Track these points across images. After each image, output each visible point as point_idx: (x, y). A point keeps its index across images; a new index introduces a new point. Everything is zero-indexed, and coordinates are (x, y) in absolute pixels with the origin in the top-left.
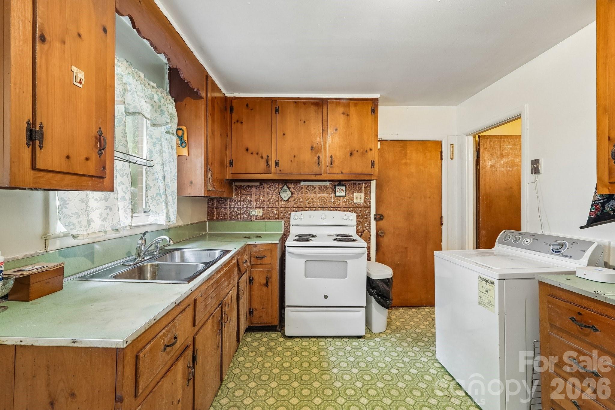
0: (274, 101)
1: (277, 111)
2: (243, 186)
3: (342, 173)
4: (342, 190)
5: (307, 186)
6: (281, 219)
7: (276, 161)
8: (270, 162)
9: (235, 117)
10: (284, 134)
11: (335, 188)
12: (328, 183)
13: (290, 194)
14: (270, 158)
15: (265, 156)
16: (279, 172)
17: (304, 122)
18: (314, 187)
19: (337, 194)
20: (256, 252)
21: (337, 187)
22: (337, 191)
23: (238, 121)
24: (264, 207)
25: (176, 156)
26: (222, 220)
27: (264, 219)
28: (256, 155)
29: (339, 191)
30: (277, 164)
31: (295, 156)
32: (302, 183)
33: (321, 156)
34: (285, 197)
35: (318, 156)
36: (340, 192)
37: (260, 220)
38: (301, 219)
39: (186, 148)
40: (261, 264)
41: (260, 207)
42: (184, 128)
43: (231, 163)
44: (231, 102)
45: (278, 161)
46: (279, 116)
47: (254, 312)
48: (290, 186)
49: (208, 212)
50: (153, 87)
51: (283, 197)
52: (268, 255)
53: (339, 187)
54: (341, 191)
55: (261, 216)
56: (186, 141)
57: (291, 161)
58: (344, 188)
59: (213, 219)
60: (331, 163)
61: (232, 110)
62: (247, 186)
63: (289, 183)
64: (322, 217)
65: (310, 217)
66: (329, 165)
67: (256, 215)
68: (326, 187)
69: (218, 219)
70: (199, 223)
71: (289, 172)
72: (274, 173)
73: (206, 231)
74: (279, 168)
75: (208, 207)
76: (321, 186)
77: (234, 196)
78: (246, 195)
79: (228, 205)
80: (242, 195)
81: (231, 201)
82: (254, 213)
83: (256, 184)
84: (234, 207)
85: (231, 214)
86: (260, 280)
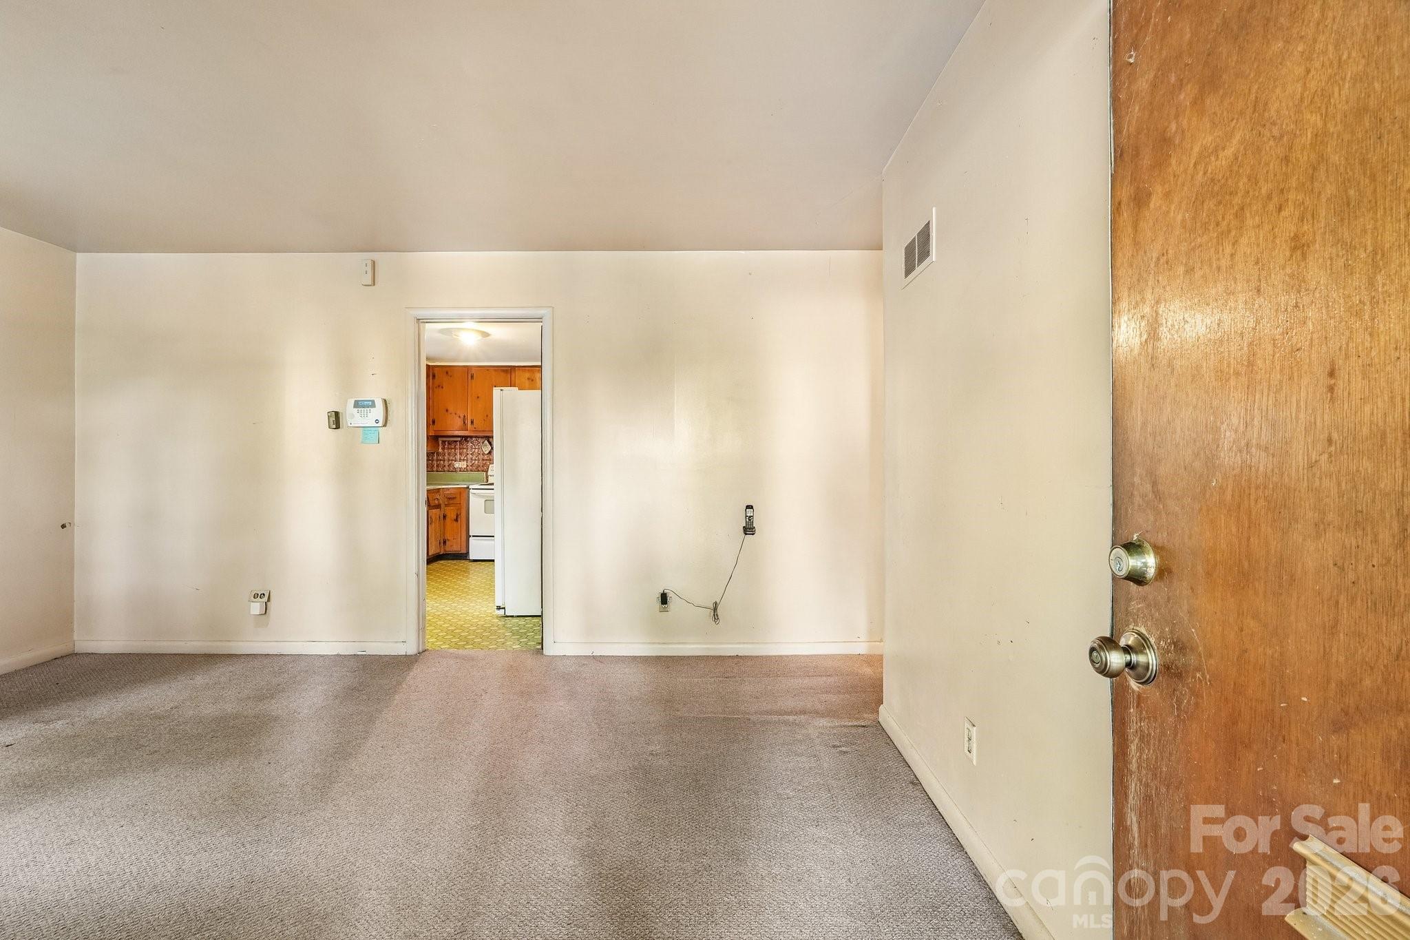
0: (469, 367)
1: (472, 377)
2: (451, 442)
6: (483, 471)
7: (471, 419)
8: (467, 421)
10: (478, 397)
14: (466, 417)
15: (462, 416)
16: (474, 429)
20: (448, 494)
23: (439, 386)
24: (467, 460)
27: (467, 471)
28: (456, 415)
31: (487, 416)
34: (486, 451)
37: (464, 471)
40: (452, 504)
41: (464, 460)
43: (434, 422)
45: (473, 419)
47: (447, 542)
51: (484, 450)
52: (459, 496)
55: (465, 468)
57: (484, 420)
67: (460, 466)
71: (482, 429)
72: (470, 430)
74: (475, 426)
77: (440, 450)
78: (452, 449)
79: (435, 458)
80: (448, 448)
81: (438, 454)
82: (457, 465)
83: (459, 439)
84: (441, 460)
85: (438, 466)
86: (451, 514)
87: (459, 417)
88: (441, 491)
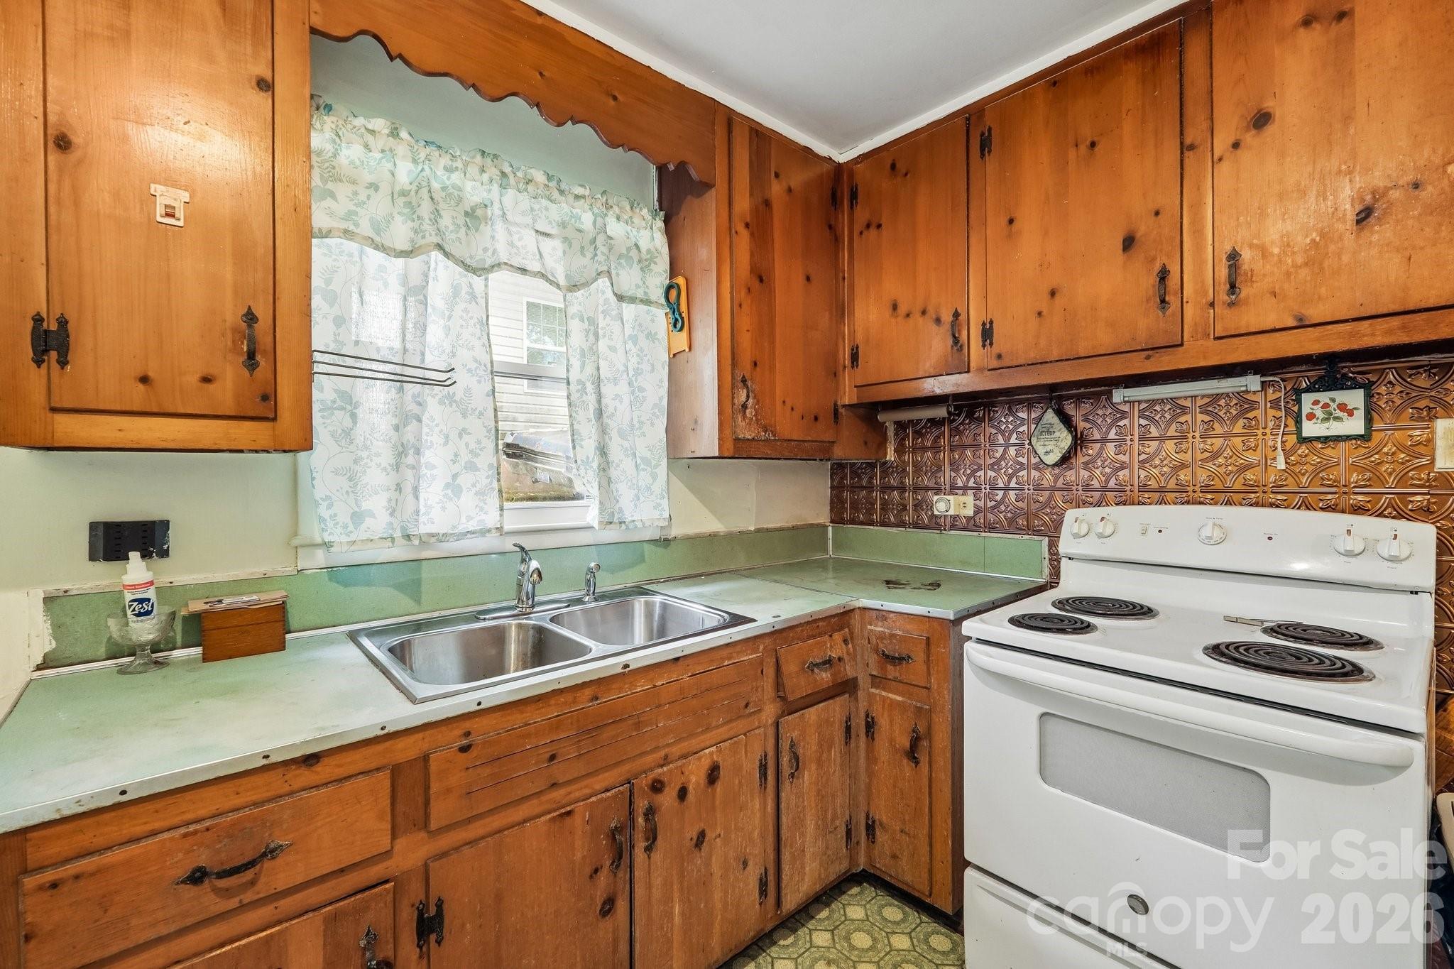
0: (972, 114)
1: (985, 146)
2: (919, 421)
3: (1302, 325)
4: (1342, 407)
5: (1143, 406)
6: (1037, 532)
7: (984, 324)
8: (965, 333)
9: (862, 214)
10: (1011, 221)
11: (1299, 402)
12: (1253, 382)
13: (1065, 439)
14: (963, 317)
15: (947, 317)
16: (995, 364)
17: (1093, 145)
18: (1178, 407)
19: (1310, 429)
20: (881, 637)
21: (1307, 399)
22: (1311, 416)
23: (868, 226)
24: (977, 489)
25: (665, 357)
26: (862, 523)
27: (977, 528)
28: (920, 320)
29: (1319, 413)
30: (987, 334)
31: (1053, 294)
32: (1119, 395)
33: (1174, 269)
34: (1047, 453)
35: (1157, 267)
36: (1326, 420)
37: (965, 529)
38: (1101, 536)
39: (684, 334)
40: (895, 680)
41: (965, 489)
42: (680, 281)
43: (855, 357)
44: (851, 175)
45: (991, 322)
46: (992, 163)
47: (878, 833)
48: (1070, 409)
49: (832, 500)
50: (577, 197)
51: (1041, 451)
52: (919, 656)
53: (1324, 397)
54: (1338, 413)
55: (968, 519)
56: (685, 315)
57: (1040, 314)
58: (1355, 398)
59: (842, 521)
60: (1233, 287)
61: (854, 196)
62: (929, 420)
63: (1068, 398)
64: (1207, 532)
65: (1144, 532)
66: (1223, 297)
67: (951, 512)
68: (1245, 403)
69: (853, 522)
70: (793, 528)
71: (1033, 355)
72: (981, 370)
73: (826, 551)
74: (996, 349)
75: (832, 488)
76: (1215, 398)
77: (891, 456)
78: (924, 449)
79: (877, 481)
80: (915, 449)
81: (886, 468)
82: (944, 505)
83: (941, 412)
84: (893, 488)
85: (885, 507)
86: (893, 731)
87: (938, 321)
88: (856, 620)
